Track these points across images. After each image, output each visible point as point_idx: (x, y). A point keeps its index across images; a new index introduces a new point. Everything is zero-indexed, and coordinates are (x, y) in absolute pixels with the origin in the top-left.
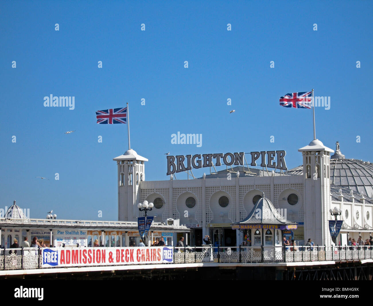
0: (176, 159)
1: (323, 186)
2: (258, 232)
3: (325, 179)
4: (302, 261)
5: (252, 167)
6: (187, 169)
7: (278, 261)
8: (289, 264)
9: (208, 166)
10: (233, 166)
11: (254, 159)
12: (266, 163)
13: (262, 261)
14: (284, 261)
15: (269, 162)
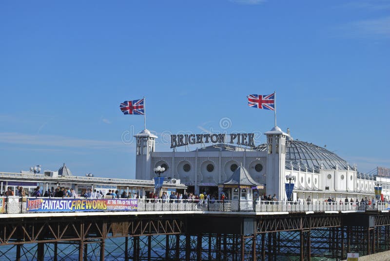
0: (177, 137)
1: (281, 159)
2: (236, 190)
3: (282, 154)
4: (267, 211)
5: (231, 144)
6: (184, 145)
7: (249, 211)
8: (258, 214)
9: (200, 142)
10: (218, 143)
11: (232, 139)
12: (241, 142)
13: (239, 210)
14: (255, 211)
15: (243, 141)
